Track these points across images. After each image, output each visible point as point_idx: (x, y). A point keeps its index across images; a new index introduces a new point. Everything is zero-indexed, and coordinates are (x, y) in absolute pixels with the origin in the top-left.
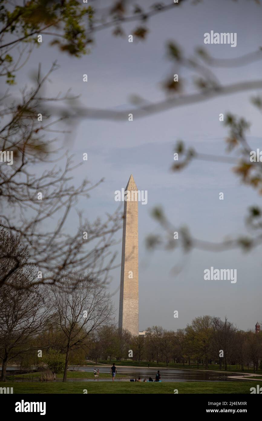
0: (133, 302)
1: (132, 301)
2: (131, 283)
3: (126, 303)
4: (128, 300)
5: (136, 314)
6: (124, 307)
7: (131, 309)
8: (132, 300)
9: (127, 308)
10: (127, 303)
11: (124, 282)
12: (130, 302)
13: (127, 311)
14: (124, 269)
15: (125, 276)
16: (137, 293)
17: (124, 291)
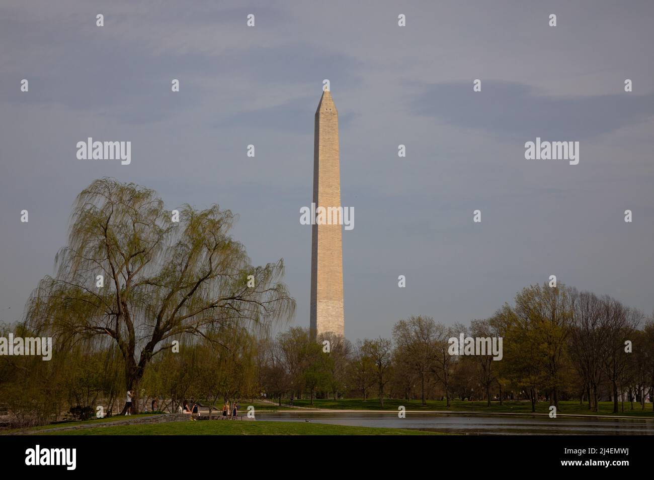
0: (334, 307)
1: (332, 305)
2: (330, 274)
3: (321, 307)
4: (326, 302)
5: (341, 326)
6: (318, 315)
7: (330, 318)
8: (332, 302)
9: (325, 316)
10: (324, 307)
11: (318, 271)
12: (328, 306)
13: (324, 321)
14: (317, 249)
15: (319, 262)
16: (340, 290)
17: (318, 288)
